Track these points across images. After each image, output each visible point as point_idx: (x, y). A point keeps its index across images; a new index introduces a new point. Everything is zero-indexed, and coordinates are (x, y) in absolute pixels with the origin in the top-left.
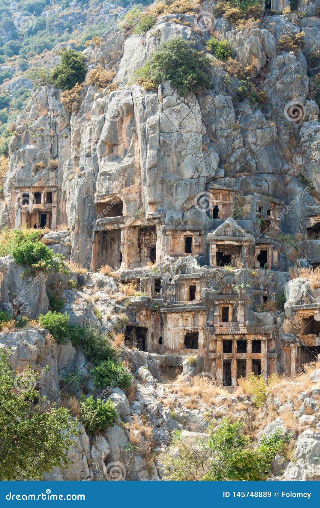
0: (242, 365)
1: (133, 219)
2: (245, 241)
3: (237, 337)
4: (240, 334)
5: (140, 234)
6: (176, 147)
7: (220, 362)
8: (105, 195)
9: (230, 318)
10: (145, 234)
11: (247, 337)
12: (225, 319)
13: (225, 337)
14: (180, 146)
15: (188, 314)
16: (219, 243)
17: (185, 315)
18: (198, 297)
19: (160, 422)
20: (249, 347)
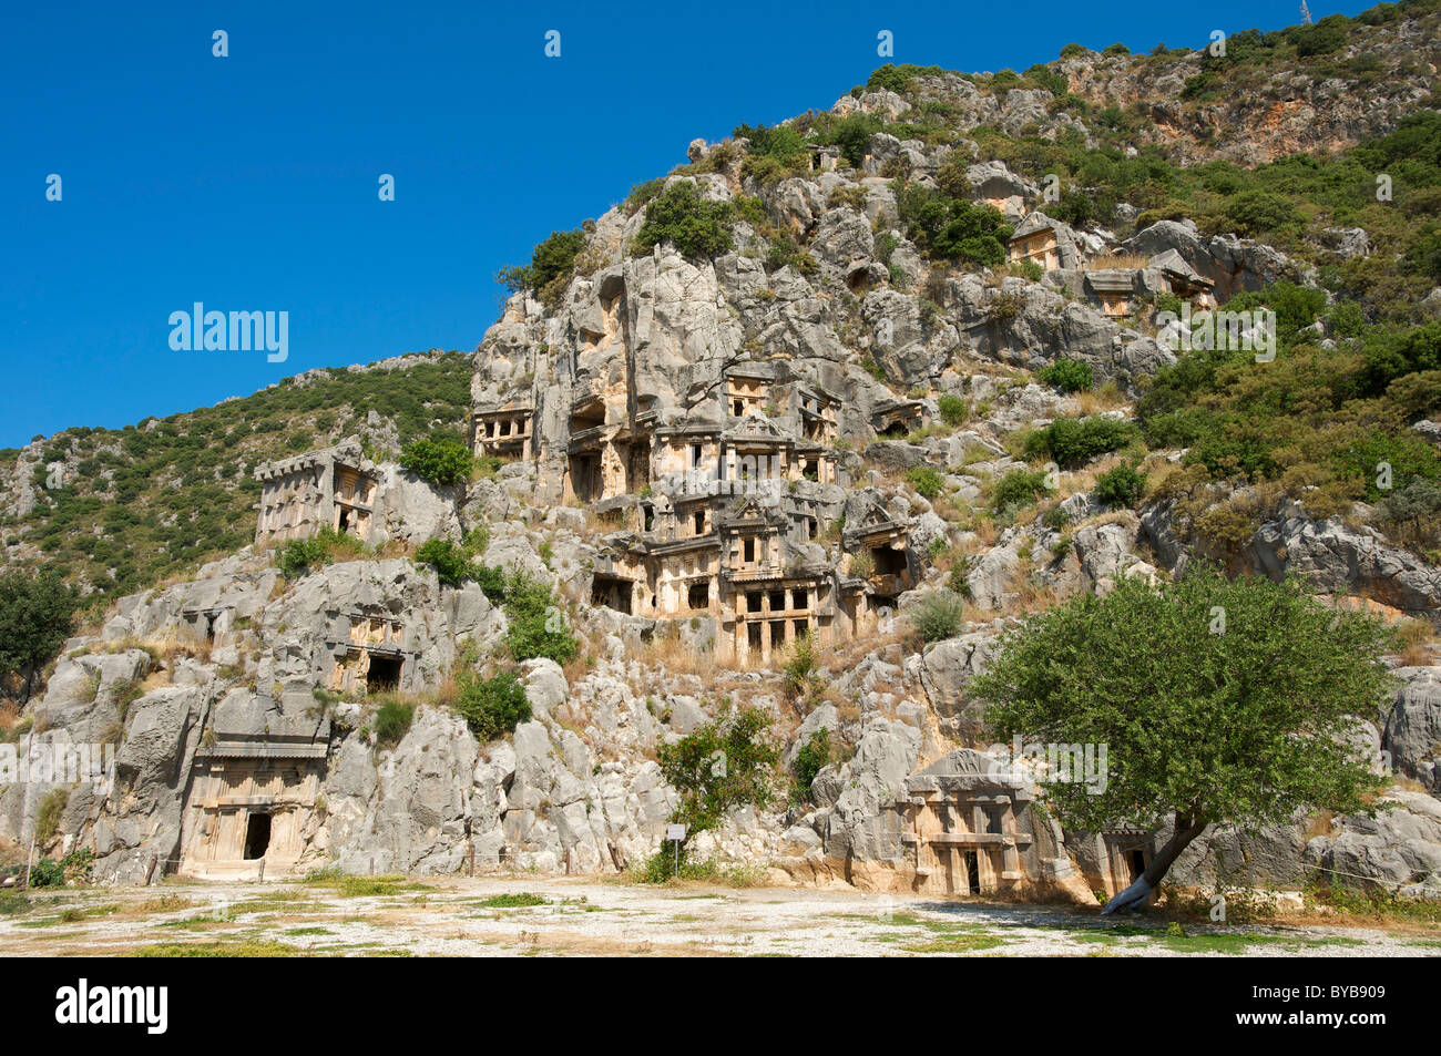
0: (778, 630)
1: (618, 428)
2: (781, 443)
3: (768, 586)
4: (772, 580)
5: (632, 454)
6: (678, 320)
7: (743, 628)
8: (582, 401)
9: (757, 555)
10: (640, 454)
11: (785, 585)
12: (749, 556)
13: (748, 587)
14: (684, 320)
15: (692, 555)
16: (741, 447)
17: (687, 557)
18: (708, 529)
19: (624, 718)
20: (789, 599)
